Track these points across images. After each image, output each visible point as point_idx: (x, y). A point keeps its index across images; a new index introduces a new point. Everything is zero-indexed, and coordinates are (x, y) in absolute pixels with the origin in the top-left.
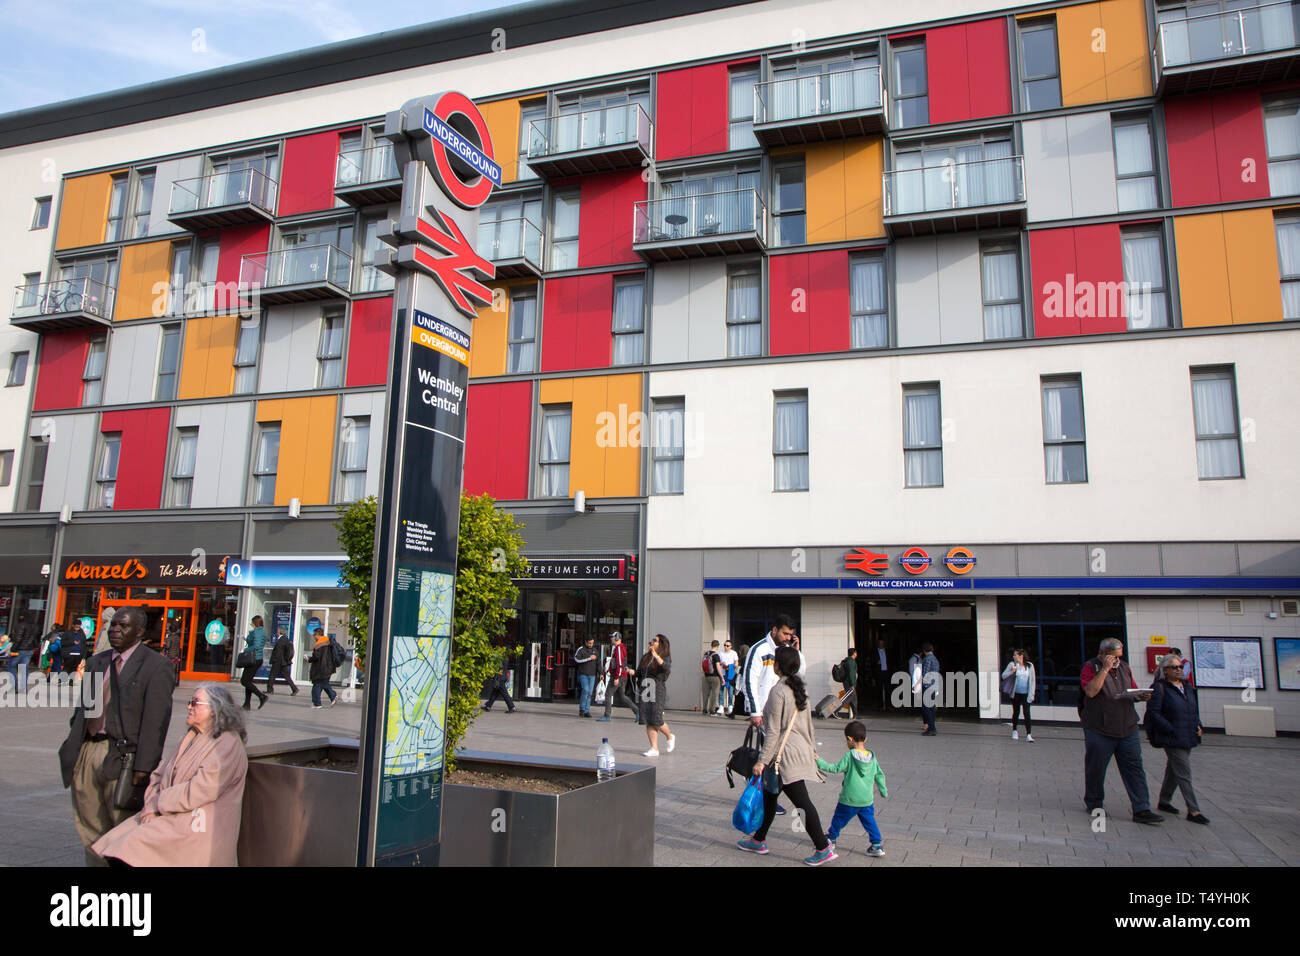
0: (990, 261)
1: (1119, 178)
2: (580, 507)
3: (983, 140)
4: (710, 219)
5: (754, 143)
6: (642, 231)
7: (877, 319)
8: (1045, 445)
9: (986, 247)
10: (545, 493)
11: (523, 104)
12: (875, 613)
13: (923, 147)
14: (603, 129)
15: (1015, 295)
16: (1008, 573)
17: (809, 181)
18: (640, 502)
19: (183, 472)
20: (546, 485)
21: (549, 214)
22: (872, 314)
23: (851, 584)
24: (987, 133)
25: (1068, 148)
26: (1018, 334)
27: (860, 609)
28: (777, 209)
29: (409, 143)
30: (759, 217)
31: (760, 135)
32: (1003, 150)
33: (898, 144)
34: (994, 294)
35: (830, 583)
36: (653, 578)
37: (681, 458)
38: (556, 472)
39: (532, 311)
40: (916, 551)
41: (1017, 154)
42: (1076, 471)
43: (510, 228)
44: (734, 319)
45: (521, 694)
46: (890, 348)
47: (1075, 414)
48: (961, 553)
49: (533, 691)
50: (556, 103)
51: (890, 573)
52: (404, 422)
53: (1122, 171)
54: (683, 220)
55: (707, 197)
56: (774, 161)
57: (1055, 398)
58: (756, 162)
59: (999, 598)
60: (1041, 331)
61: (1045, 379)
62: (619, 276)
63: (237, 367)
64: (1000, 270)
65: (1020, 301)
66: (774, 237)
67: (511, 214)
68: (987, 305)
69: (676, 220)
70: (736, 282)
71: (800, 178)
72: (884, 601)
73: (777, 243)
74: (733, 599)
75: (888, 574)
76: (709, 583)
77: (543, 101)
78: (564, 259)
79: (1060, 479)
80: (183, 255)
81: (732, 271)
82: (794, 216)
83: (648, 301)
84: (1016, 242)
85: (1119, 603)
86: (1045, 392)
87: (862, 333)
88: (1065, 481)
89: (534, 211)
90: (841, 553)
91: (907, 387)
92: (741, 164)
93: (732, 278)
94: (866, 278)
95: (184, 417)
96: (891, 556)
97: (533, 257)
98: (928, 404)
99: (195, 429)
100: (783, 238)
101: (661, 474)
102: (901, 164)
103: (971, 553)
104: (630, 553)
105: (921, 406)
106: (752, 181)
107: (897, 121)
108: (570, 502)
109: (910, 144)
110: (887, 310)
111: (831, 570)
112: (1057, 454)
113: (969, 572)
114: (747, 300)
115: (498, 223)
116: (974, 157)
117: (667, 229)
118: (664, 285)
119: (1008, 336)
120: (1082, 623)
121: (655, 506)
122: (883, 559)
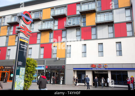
0: (109, 28)
1: (126, 17)
2: (58, 59)
3: (108, 12)
4: (74, 23)
5: (79, 13)
6: (66, 24)
7: (95, 35)
8: (117, 51)
9: (109, 26)
10: (54, 57)
11: (51, 9)
12: (95, 73)
13: (101, 13)
14: (61, 12)
15: (112, 32)
16: (112, 67)
17: (86, 18)
18: (65, 58)
19: (8, 55)
20: (54, 56)
21: (54, 22)
22: (94, 35)
23: (92, 69)
24: (109, 11)
25: (119, 13)
26: (113, 37)
27: (93, 72)
28: (82, 21)
29: (20, 17)
30: (80, 23)
31: (80, 12)
32: (111, 13)
33: (97, 13)
34: (110, 32)
35: (89, 69)
36: (67, 68)
37: (70, 53)
38: (55, 55)
39: (52, 35)
40: (100, 65)
41: (113, 14)
42: (121, 54)
43: (49, 24)
44: (77, 35)
45: (50, 83)
46: (96, 39)
47: (120, 47)
48: (106, 65)
49: (52, 83)
50: (55, 9)
51: (97, 67)
52: (18, 50)
53: (126, 16)
54: (71, 23)
55: (74, 20)
56: (82, 15)
57: (118, 45)
58: (80, 16)
59: (111, 71)
60: (116, 36)
61: (116, 43)
62: (63, 30)
63: (15, 42)
64: (111, 29)
65: (113, 33)
66: (82, 25)
67: (50, 22)
68: (109, 33)
69: (70, 23)
70: (77, 31)
71: (85, 18)
72: (96, 71)
73: (82, 26)
74: (77, 71)
75: (96, 68)
76: (74, 69)
77: (53, 8)
78: (56, 28)
79: (118, 55)
80: (9, 28)
81: (77, 29)
82: (85, 22)
83: (66, 33)
84: (113, 25)
85: (127, 71)
86: (116, 44)
87: (93, 37)
88: (119, 56)
89: (52, 22)
90: (91, 65)
91: (99, 44)
92: (78, 16)
93: (77, 30)
94: (93, 30)
95: (9, 48)
96: (97, 65)
97: (52, 28)
98: (101, 46)
99: (10, 49)
100: (83, 25)
101: (68, 55)
102: (98, 16)
103: (107, 65)
104: (64, 65)
105: (100, 46)
106: (79, 18)
107: (97, 10)
108: (57, 58)
109: (99, 13)
110: (96, 34)
111: (89, 67)
112: (118, 52)
113: (107, 67)
114: (79, 33)
115: (48, 24)
116: (107, 14)
117: (69, 24)
118: (68, 31)
119: (112, 37)
120: (122, 74)
121: (67, 59)
122: (96, 66)
